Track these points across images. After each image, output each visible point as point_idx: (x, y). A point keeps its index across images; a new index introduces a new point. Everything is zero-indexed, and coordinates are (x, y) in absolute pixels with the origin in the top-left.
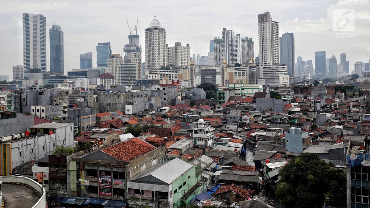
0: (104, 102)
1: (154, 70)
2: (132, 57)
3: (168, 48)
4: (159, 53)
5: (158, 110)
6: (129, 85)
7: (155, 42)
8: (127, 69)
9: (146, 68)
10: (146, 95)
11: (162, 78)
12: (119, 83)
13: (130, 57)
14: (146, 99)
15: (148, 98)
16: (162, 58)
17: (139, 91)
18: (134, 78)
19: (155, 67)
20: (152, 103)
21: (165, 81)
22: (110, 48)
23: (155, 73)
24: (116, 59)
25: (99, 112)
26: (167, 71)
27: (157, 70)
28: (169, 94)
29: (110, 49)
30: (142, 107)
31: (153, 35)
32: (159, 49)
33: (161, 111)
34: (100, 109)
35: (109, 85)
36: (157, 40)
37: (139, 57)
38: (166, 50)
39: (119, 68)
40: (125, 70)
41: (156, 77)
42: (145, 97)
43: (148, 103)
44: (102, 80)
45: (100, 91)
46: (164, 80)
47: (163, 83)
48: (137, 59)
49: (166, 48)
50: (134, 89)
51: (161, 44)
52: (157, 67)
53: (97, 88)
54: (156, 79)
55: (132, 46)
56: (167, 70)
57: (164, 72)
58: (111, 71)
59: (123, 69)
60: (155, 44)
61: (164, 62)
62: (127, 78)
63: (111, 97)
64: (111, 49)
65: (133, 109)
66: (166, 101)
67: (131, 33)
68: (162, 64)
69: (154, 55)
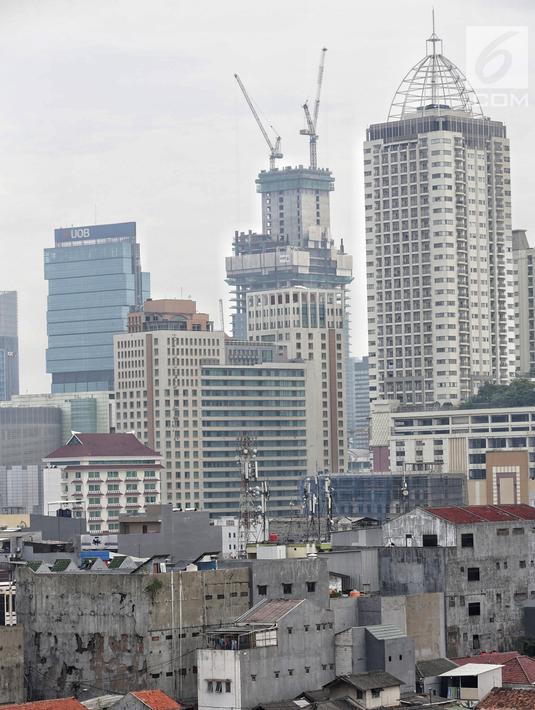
0: (58, 629)
1: (431, 407)
2: (282, 318)
3: (523, 253)
4: (463, 291)
5: (419, 687)
6: (246, 515)
7: (433, 217)
8: (243, 403)
9: (373, 394)
10: (346, 579)
11: (483, 466)
12: (191, 500)
13: (268, 320)
14: (343, 609)
15: (359, 602)
16: (486, 322)
17: (310, 550)
18: (296, 463)
19: (438, 391)
20: (379, 636)
21: (506, 483)
22: (135, 258)
23: (435, 427)
24: (169, 333)
25: (19, 695)
26: (516, 418)
27: (448, 406)
28: (503, 572)
29: (136, 269)
30: (314, 662)
31: (424, 164)
32: (463, 267)
33: (444, 694)
34: (28, 675)
35: (104, 515)
36: (451, 205)
37: (328, 318)
38: (509, 267)
39: (190, 398)
40: (233, 413)
41: (446, 457)
42: (334, 595)
43: (351, 639)
44: (72, 476)
45: (38, 556)
46: (500, 476)
47: (489, 495)
48: (317, 332)
49: (508, 255)
50: (273, 541)
51: (476, 225)
52: (449, 387)
53: (26, 536)
54: (446, 469)
55: (283, 243)
56: (520, 404)
57: (496, 419)
58: (135, 420)
59: (218, 403)
60: (433, 228)
61: (497, 350)
62: (227, 464)
63: (102, 596)
64: (143, 270)
65: (249, 677)
66: (481, 625)
67: (275, 156)
68: (482, 366)
69: (428, 303)
